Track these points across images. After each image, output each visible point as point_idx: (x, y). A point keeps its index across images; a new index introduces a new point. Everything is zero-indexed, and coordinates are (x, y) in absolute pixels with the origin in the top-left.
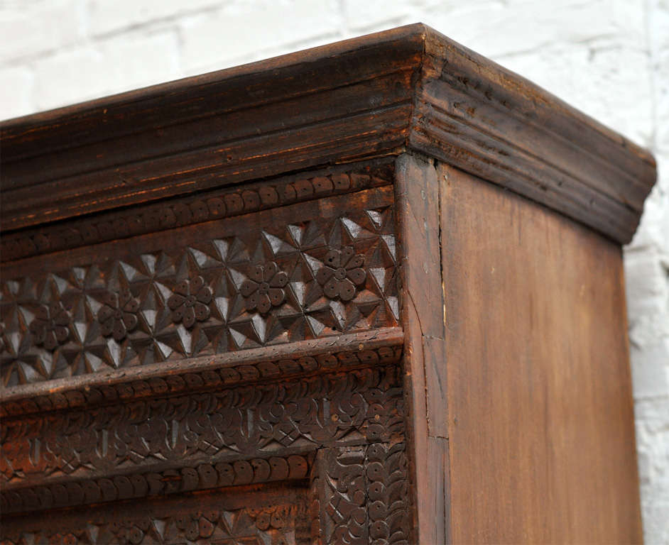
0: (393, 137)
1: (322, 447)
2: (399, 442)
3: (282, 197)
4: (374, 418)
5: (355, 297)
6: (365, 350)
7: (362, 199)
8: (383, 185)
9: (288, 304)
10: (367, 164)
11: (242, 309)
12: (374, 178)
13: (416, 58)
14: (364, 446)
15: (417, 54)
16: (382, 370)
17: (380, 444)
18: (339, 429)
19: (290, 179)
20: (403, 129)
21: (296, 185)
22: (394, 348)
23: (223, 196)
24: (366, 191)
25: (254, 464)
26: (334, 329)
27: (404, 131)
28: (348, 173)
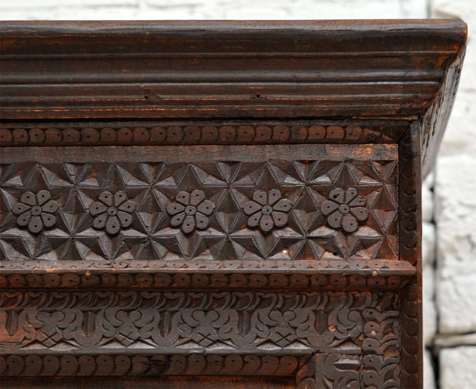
0: (415, 106)
1: (318, 352)
2: (394, 356)
3: (293, 136)
4: (370, 333)
5: (357, 230)
6: (379, 276)
7: (367, 151)
8: (389, 143)
9: (290, 227)
10: (382, 123)
11: (242, 225)
12: (384, 136)
13: (455, 47)
14: (359, 355)
15: (458, 44)
16: (381, 294)
17: (376, 356)
18: (335, 338)
19: (306, 123)
20: (425, 101)
21: (311, 129)
22: (403, 278)
23: (238, 126)
24: (371, 145)
25: (246, 359)
26: (335, 254)
27: (425, 103)
28: (363, 127)
